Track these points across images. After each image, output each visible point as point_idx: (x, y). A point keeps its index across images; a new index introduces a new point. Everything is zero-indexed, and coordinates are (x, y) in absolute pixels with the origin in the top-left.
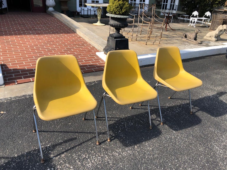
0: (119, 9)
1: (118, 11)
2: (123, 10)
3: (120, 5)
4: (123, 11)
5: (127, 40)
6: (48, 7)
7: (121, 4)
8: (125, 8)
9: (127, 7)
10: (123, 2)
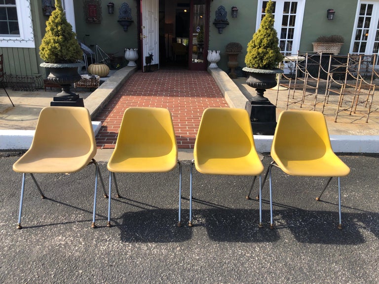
0: (259, 60)
1: (257, 63)
2: (263, 61)
3: (259, 54)
4: (264, 64)
5: (275, 107)
6: (210, 63)
7: (261, 52)
8: (267, 58)
9: (271, 58)
10: (265, 50)
